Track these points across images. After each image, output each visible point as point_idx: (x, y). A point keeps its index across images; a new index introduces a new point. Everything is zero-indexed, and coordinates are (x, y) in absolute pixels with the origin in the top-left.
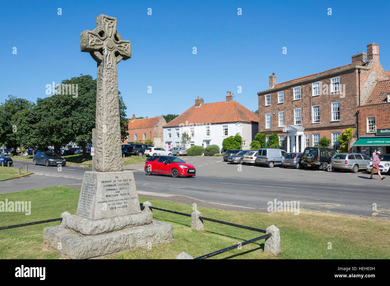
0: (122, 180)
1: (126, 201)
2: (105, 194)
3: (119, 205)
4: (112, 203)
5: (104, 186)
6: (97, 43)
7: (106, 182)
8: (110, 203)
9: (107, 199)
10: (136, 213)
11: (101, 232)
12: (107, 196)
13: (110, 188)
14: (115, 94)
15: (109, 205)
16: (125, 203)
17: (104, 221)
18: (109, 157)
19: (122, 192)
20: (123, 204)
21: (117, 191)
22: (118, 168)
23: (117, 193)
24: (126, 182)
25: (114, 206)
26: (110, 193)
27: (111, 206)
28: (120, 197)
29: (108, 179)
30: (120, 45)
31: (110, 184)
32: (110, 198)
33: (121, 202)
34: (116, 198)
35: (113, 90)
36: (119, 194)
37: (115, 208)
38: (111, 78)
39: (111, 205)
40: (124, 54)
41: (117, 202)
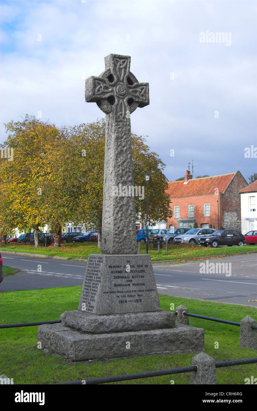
0: (136, 266)
1: (139, 293)
2: (113, 283)
3: (131, 299)
4: (122, 294)
5: (112, 272)
6: (106, 91)
7: (114, 267)
8: (119, 294)
9: (115, 289)
10: (154, 310)
11: (106, 330)
12: (115, 285)
13: (119, 275)
14: (128, 154)
15: (118, 297)
16: (138, 295)
17: (111, 317)
18: (119, 235)
19: (135, 281)
20: (137, 298)
21: (128, 279)
22: (130, 250)
23: (129, 283)
24: (141, 269)
25: (124, 299)
26: (119, 281)
27: (120, 299)
28: (132, 288)
29: (117, 264)
30: (134, 89)
31: (119, 269)
32: (119, 289)
33: (134, 293)
34: (127, 289)
35: (125, 148)
36: (131, 284)
37: (126, 301)
38: (123, 134)
39: (120, 297)
40: (140, 101)
41: (129, 294)
